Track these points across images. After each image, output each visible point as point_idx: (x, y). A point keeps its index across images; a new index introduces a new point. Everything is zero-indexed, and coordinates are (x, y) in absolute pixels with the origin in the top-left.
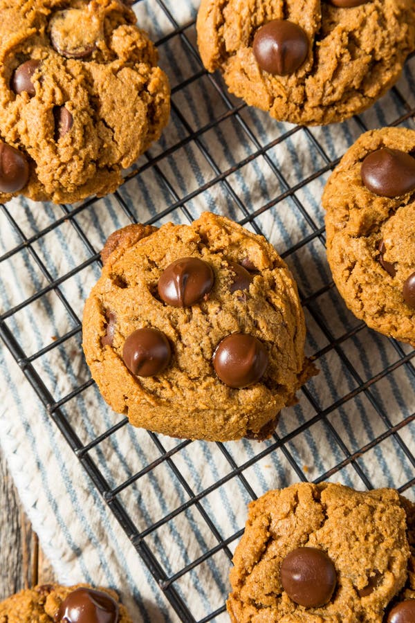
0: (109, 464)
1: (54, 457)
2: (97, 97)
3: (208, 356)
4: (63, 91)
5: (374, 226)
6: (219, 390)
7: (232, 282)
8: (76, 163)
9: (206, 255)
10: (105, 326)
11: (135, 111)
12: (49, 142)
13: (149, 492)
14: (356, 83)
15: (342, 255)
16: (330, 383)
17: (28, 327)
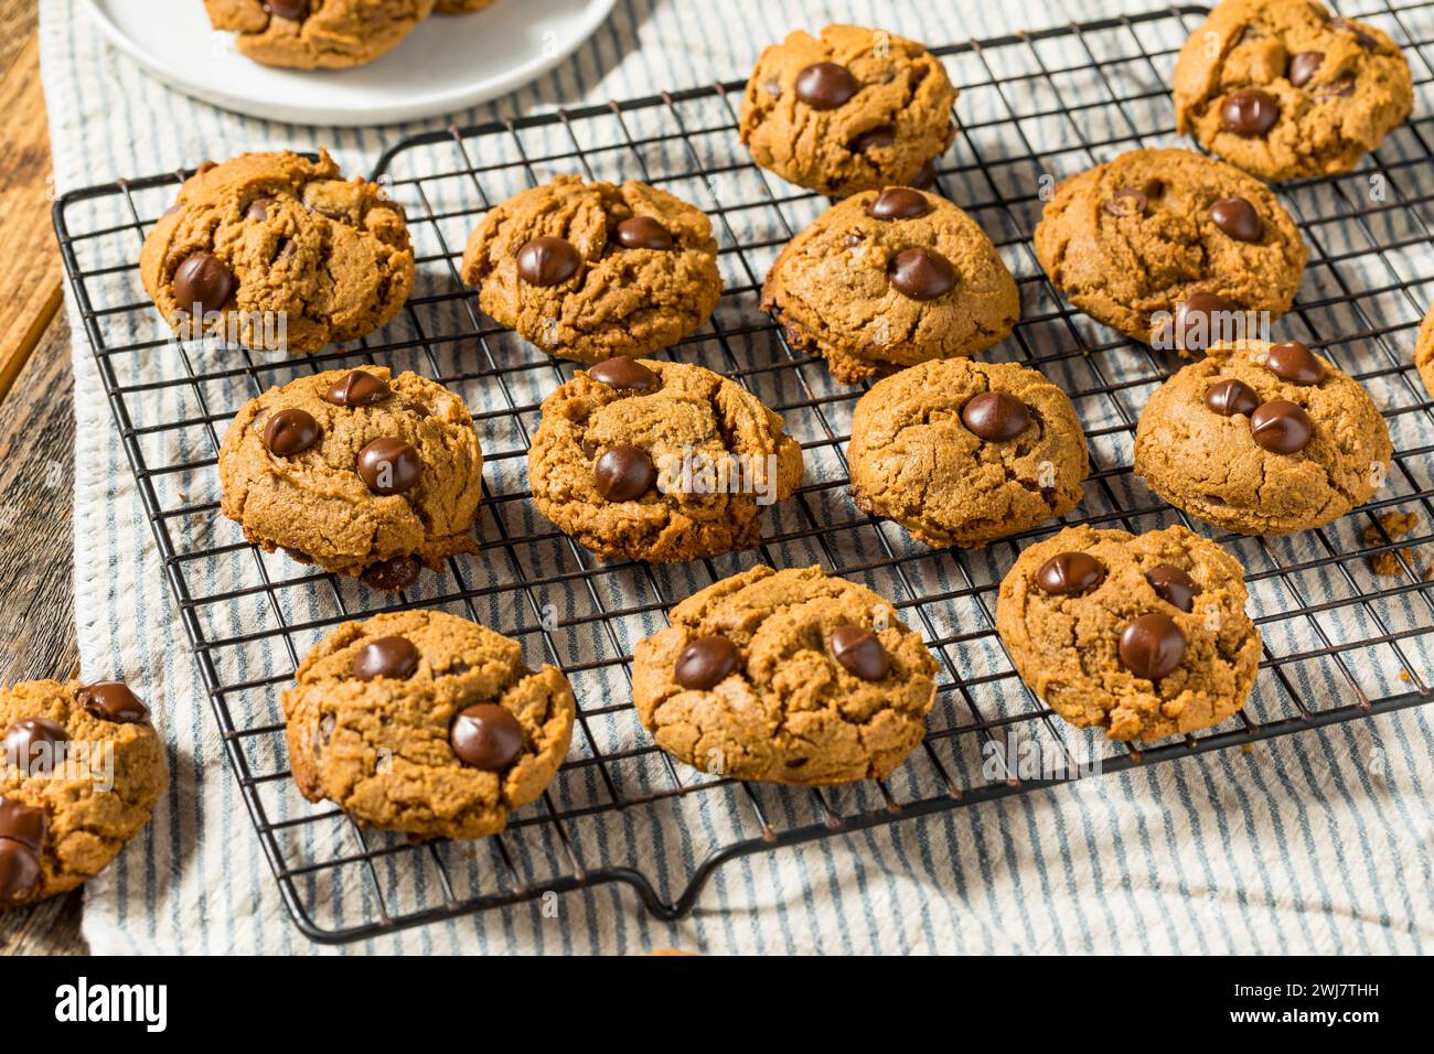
1: (132, 591)
2: (331, 247)
3: (356, 449)
4: (296, 226)
6: (355, 484)
8: (283, 291)
11: (366, 275)
12: (263, 263)
14: (619, 312)
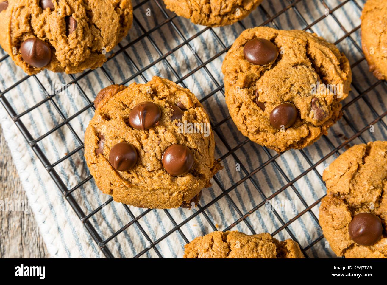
0: (101, 228)
1: (68, 225)
2: (90, 11)
3: (159, 157)
4: (70, 7)
5: (252, 82)
6: (166, 178)
7: (172, 115)
8: (79, 49)
9: (156, 100)
10: (98, 143)
11: (113, 19)
12: (63, 37)
13: (125, 244)
14: (239, 2)
15: (234, 99)
16: (230, 176)
17: (50, 148)
